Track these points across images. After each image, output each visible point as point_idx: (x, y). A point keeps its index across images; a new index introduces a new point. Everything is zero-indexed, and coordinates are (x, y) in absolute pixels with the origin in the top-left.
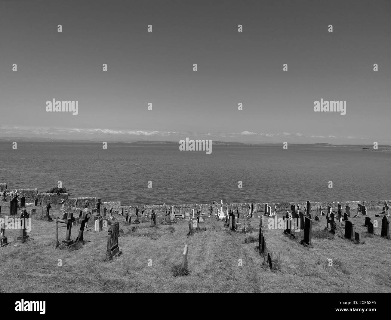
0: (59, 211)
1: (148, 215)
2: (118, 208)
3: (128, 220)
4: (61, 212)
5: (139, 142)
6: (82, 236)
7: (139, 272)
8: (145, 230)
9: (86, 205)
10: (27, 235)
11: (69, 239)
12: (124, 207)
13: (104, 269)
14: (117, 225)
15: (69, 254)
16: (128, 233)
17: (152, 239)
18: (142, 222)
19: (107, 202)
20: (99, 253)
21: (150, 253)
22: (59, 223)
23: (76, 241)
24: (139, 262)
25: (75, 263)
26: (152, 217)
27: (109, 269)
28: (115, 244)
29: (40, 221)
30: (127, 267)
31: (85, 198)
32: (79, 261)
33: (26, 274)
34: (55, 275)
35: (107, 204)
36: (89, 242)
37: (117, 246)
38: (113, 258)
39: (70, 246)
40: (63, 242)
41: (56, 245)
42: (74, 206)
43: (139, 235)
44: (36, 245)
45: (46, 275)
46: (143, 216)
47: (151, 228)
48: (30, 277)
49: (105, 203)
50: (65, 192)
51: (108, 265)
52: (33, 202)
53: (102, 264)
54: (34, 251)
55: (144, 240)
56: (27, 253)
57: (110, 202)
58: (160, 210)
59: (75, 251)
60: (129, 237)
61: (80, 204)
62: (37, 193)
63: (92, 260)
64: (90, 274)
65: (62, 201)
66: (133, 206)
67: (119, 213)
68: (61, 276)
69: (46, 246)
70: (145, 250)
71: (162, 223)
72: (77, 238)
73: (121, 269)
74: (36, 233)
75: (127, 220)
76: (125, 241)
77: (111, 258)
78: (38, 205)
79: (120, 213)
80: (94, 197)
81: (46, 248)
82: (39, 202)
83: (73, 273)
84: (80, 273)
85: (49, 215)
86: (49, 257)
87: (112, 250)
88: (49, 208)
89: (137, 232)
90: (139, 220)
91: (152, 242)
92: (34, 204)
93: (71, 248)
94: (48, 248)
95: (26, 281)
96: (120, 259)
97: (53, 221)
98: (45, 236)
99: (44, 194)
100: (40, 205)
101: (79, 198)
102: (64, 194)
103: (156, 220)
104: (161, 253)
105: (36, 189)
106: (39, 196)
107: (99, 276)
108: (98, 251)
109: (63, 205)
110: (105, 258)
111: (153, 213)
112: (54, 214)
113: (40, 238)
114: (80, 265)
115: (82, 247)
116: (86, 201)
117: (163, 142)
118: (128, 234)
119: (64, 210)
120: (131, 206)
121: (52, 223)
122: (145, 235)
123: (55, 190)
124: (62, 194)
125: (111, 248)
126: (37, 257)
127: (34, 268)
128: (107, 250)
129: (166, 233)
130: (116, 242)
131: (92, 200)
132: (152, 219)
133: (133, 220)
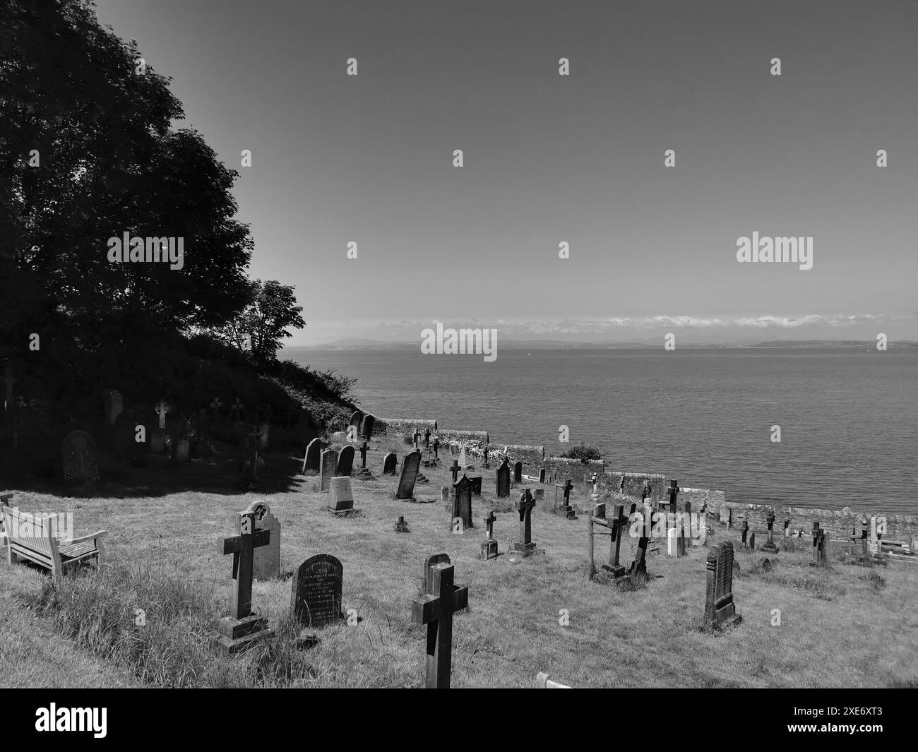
0: (587, 499)
1: (800, 534)
2: (719, 507)
3: (748, 541)
4: (591, 501)
5: (765, 344)
6: (643, 562)
7: (793, 676)
8: (799, 573)
9: (645, 491)
10: (533, 542)
11: (617, 564)
12: (734, 505)
13: (702, 651)
14: (729, 549)
15: (618, 597)
16: (751, 572)
17: (820, 597)
18: (786, 549)
19: (690, 489)
20: (685, 607)
21: (818, 633)
22: (594, 524)
23: (630, 571)
24: (791, 650)
25: (635, 621)
26: (815, 540)
27: (715, 653)
28: (725, 594)
29: (551, 516)
30: (760, 657)
31: (640, 475)
32: (641, 618)
33: (537, 624)
34: (594, 639)
35: (691, 493)
36: (659, 577)
37: (730, 599)
38: (722, 628)
39: (619, 579)
40: (605, 567)
41: (589, 572)
42: (616, 489)
43: (782, 582)
44: (550, 565)
45: (576, 635)
46: (787, 535)
47: (813, 569)
48: (544, 631)
49: (686, 490)
50: (599, 458)
51: (710, 641)
52: (537, 474)
53: (697, 636)
54: (547, 578)
55: (797, 598)
56: (534, 579)
57: (697, 490)
58: (834, 523)
59: (629, 592)
60: (755, 583)
61: (630, 487)
62: (544, 455)
63: (670, 621)
64: (670, 653)
65: (593, 478)
66: (759, 506)
67: (721, 519)
68: (605, 645)
69: (570, 571)
70: (803, 624)
71: (843, 559)
72: (633, 563)
73: (745, 658)
74: (548, 541)
75: (744, 540)
76: (746, 592)
77: (715, 627)
78: (545, 481)
79: (724, 518)
80: (659, 474)
81: (568, 575)
82: (547, 476)
83: (632, 644)
84: (647, 648)
85: (570, 504)
86: (576, 596)
87: (720, 605)
88: (568, 489)
89: (775, 574)
90: (777, 544)
91: (822, 606)
92: (539, 479)
93: (621, 584)
94: (573, 575)
95: (538, 640)
96: (738, 633)
97: (577, 518)
98: (564, 549)
99: (556, 459)
100: (549, 481)
101: (627, 474)
102: (596, 461)
103: (825, 548)
104: (851, 638)
105: (541, 448)
106: (547, 462)
107: (693, 664)
108: (683, 603)
109: (595, 486)
110: (701, 624)
111: (820, 531)
112: (578, 503)
113: (556, 552)
114: (645, 628)
115: (644, 587)
116: (645, 483)
117: (835, 342)
118: (751, 575)
119: (597, 497)
120: (751, 506)
121: (575, 521)
122: (798, 586)
123: (577, 451)
124: (592, 461)
125: (716, 603)
126: (554, 591)
127: (550, 615)
128: (706, 606)
129: (858, 586)
130: (727, 589)
131: (657, 481)
132: (815, 545)
133: (760, 541)
